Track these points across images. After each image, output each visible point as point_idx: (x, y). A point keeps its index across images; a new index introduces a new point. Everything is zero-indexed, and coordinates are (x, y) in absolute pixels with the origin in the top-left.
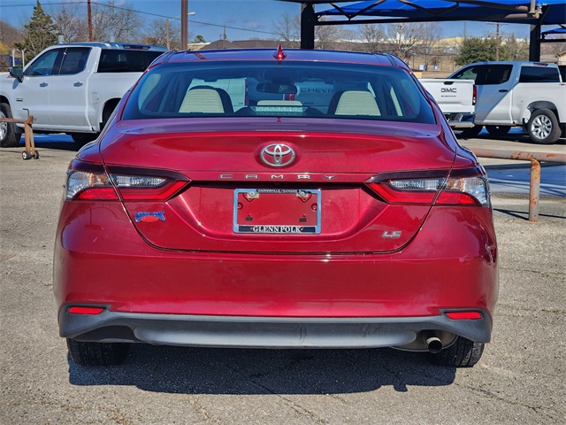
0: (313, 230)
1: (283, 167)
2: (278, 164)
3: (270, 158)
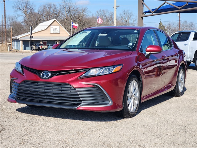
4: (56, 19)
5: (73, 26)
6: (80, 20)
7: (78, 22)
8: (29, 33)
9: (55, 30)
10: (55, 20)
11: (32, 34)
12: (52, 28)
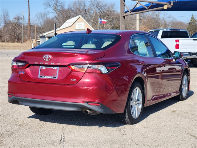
0: (55, 77)
1: (48, 61)
2: (47, 60)
3: (45, 58)
4: (81, 15)
5: (101, 22)
6: (108, 16)
7: (107, 18)
8: (54, 31)
9: (80, 26)
10: (80, 17)
11: (56, 31)
12: (77, 24)
